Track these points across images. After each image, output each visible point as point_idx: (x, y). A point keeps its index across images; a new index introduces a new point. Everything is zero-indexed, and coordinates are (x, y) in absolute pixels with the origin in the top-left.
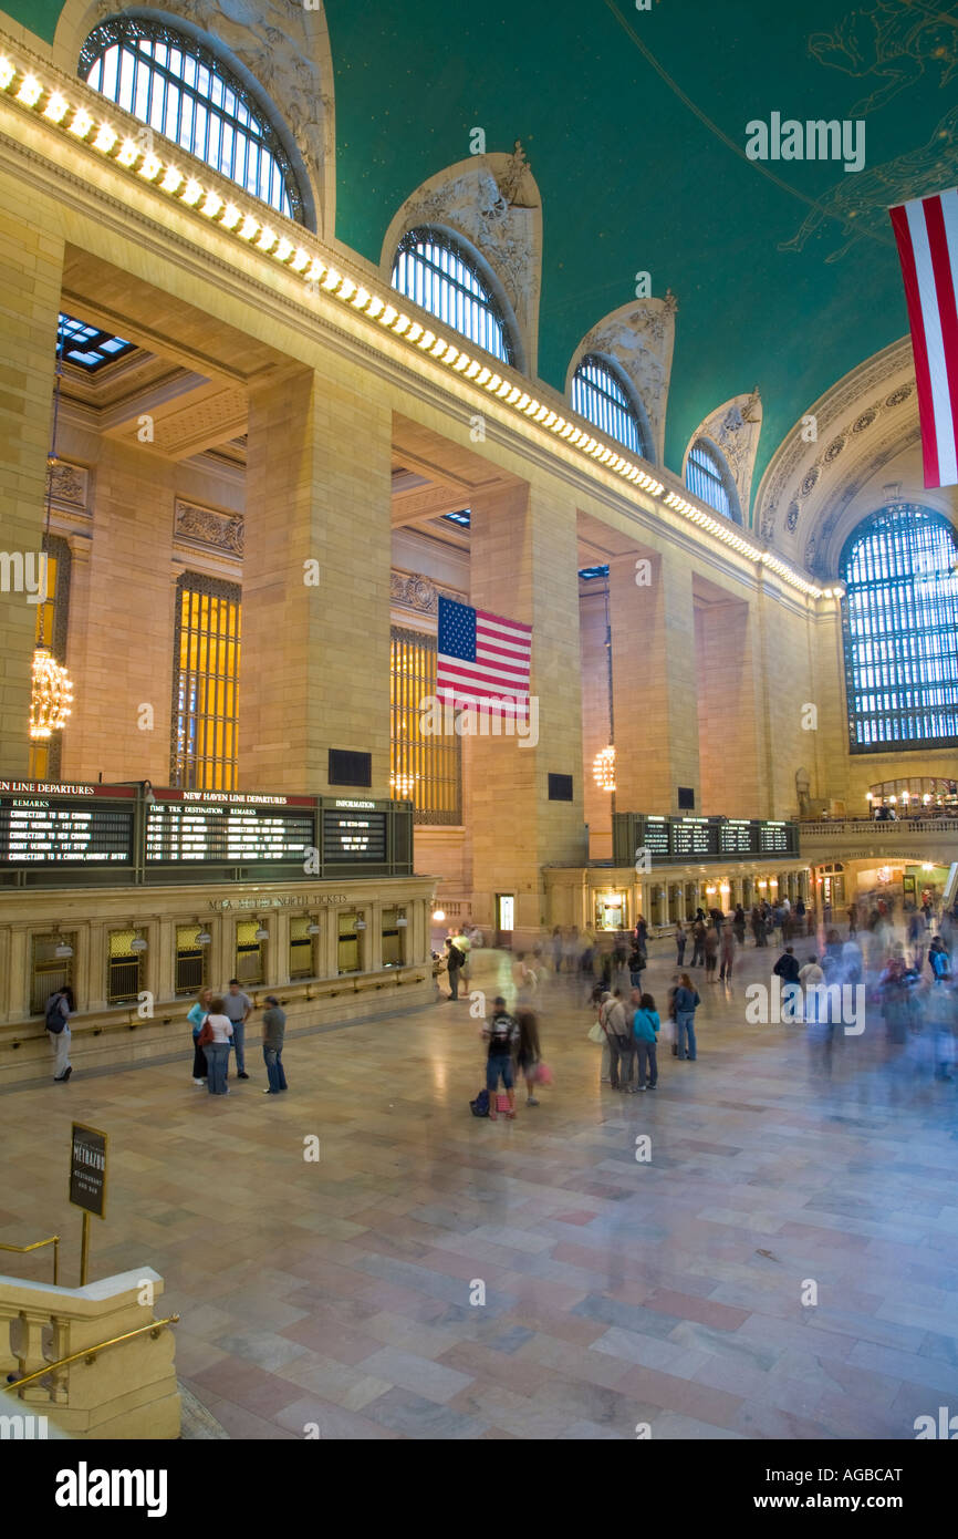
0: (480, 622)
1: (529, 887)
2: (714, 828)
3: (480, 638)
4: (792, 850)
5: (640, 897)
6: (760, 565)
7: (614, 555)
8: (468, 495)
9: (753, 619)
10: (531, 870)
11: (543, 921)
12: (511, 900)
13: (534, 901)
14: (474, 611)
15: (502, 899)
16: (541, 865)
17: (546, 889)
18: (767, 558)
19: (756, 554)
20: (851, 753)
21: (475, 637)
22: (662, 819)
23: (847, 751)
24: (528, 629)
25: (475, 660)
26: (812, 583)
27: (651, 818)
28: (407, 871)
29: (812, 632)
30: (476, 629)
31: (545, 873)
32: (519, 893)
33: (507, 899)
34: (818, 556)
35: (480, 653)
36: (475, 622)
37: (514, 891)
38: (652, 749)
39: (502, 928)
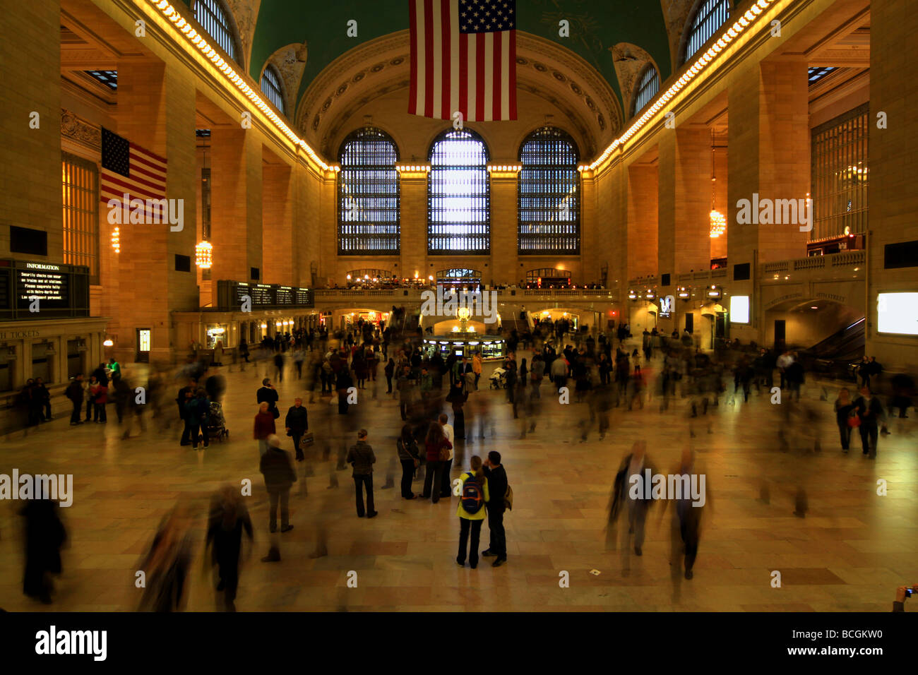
0: (132, 151)
1: (162, 324)
2: (273, 291)
3: (132, 161)
4: (310, 304)
5: (234, 329)
6: (298, 147)
7: (215, 124)
8: (116, 60)
9: (293, 177)
10: (164, 313)
11: (171, 344)
12: (148, 332)
13: (166, 333)
14: (128, 142)
15: (142, 332)
16: (170, 310)
17: (173, 325)
18: (303, 143)
19: (297, 140)
20: (339, 254)
21: (128, 160)
22: (246, 284)
23: (336, 254)
24: (165, 161)
25: (128, 176)
26: (324, 162)
27: (240, 284)
28: (86, 314)
29: (322, 188)
30: (129, 155)
31: (171, 315)
32: (154, 327)
33: (145, 331)
34: (327, 147)
35: (132, 172)
36: (128, 150)
37: (151, 327)
38: (236, 244)
39: (142, 350)
